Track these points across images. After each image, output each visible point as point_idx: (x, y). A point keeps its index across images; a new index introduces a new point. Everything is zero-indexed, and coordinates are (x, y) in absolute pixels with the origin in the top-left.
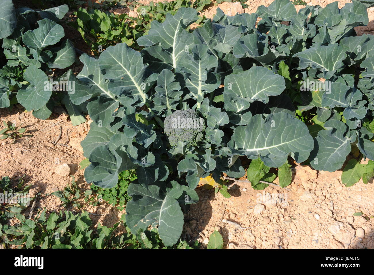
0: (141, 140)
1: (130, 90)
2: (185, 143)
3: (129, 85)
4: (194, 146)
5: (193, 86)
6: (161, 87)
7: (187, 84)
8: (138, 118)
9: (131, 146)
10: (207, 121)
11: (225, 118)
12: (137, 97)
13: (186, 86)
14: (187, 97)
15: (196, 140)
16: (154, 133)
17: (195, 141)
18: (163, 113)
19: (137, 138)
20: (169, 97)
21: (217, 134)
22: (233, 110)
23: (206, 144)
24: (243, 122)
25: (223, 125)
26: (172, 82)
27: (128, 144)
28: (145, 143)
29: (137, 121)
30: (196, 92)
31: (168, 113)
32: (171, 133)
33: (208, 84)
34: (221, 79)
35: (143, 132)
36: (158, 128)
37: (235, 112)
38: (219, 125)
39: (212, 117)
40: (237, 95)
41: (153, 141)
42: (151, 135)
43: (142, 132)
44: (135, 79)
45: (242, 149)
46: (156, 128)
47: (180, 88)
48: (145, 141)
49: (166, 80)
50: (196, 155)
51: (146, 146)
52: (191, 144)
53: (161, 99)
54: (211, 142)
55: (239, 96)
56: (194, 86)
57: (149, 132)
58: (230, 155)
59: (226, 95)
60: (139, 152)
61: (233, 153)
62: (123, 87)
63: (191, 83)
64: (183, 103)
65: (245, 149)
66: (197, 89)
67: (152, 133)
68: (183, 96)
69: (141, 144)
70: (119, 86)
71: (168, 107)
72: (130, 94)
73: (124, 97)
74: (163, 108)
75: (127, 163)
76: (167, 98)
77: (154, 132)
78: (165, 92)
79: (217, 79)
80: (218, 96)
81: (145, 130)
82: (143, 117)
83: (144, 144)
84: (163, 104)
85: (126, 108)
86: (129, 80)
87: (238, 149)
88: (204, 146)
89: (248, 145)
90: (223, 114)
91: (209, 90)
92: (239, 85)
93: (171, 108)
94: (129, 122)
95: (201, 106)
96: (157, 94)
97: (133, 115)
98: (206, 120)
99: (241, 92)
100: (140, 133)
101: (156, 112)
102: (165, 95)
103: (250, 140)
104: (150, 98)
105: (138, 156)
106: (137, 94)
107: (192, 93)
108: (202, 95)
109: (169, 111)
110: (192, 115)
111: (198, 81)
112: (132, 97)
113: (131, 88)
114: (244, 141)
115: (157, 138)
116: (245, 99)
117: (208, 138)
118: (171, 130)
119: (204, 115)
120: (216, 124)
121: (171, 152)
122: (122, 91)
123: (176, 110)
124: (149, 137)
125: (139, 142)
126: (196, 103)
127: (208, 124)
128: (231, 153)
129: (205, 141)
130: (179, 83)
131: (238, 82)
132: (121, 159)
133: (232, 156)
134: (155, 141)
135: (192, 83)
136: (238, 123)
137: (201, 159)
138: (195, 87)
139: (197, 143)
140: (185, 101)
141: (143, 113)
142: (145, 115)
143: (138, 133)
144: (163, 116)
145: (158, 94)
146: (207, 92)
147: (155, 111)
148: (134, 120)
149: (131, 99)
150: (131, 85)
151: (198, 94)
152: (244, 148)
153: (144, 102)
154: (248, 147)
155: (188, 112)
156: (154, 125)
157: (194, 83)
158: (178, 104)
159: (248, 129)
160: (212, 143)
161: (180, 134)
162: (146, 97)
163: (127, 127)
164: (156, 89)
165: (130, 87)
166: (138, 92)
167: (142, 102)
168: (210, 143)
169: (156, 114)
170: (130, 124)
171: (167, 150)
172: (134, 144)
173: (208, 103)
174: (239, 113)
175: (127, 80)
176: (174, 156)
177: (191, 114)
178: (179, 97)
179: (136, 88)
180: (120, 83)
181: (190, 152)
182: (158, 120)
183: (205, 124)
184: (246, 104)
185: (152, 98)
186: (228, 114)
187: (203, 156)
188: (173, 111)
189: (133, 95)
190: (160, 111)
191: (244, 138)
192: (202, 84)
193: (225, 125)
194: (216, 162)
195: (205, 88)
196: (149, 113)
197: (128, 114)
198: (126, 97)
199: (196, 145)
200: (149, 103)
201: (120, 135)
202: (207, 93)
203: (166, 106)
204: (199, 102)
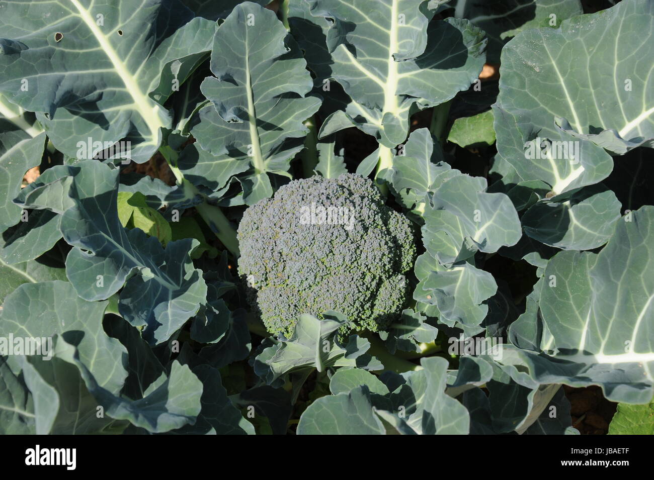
0: (139, 309)
1: (95, 89)
2: (331, 325)
3: (86, 68)
4: (366, 334)
5: (361, 74)
6: (228, 79)
7: (340, 65)
8: (125, 211)
9: (97, 336)
10: (424, 229)
11: (502, 221)
12: (122, 120)
13: (336, 77)
14: (339, 121)
15: (373, 306)
16: (195, 278)
17: (368, 313)
18: (234, 189)
19: (126, 302)
20: (259, 123)
21: (464, 287)
22: (534, 184)
23: (415, 323)
24: (580, 234)
25: (492, 248)
26: (275, 60)
27: (85, 327)
28: (159, 319)
29: (124, 225)
30: (375, 102)
31: (255, 188)
32: (271, 276)
33: (427, 70)
34: (485, 50)
35: (152, 275)
36: (214, 252)
37: (544, 193)
38: (476, 248)
39: (447, 213)
40: (559, 121)
41: (193, 313)
42: (185, 286)
43: (147, 274)
44: (114, 43)
45: (575, 351)
46: (206, 253)
47: (311, 84)
48: (159, 313)
49: (251, 50)
50: (372, 373)
51: (162, 336)
52: (353, 326)
53: (228, 132)
54: (436, 319)
55: (568, 127)
56: (369, 75)
57: (174, 273)
58: (527, 380)
59: (504, 119)
60: (130, 363)
61: (539, 372)
62: (63, 77)
63: (354, 61)
64: (319, 146)
65: (586, 353)
66: (379, 89)
67: (187, 277)
68: (319, 120)
69: (140, 325)
70: (45, 71)
71: (256, 165)
72: (92, 105)
73: (65, 117)
74: (233, 168)
75: (78, 413)
76: (252, 128)
77: (195, 274)
78: (244, 102)
79: (470, 48)
80: (467, 120)
81: (158, 264)
82: (147, 203)
83: (154, 325)
84: (235, 152)
85: (75, 171)
86: (87, 47)
87: (556, 351)
88: (408, 331)
89: (604, 335)
90: (496, 203)
91: (433, 93)
92: (564, 73)
93: (269, 167)
94: (91, 230)
95: (395, 161)
96: (209, 110)
97: (109, 200)
98: (417, 223)
99: (571, 105)
100: (136, 277)
101: (204, 186)
102: (244, 115)
103: (610, 316)
104: (181, 126)
105: (127, 380)
106: (123, 108)
107: (356, 107)
108: (402, 115)
109: (261, 181)
110: (357, 201)
111: (385, 54)
112: (102, 121)
113: (96, 81)
114: (584, 318)
115: (208, 298)
116: (595, 138)
117: (426, 301)
118: (271, 264)
119: (407, 201)
120: (464, 246)
121: (266, 356)
122: (60, 93)
123: (291, 177)
124: (176, 294)
125: (132, 319)
126: (376, 146)
127: (426, 240)
128: (531, 375)
129: (409, 312)
130: (303, 62)
131: (560, 63)
132: (52, 399)
133: (535, 385)
134: (203, 311)
135: (360, 62)
136: (559, 238)
137: (397, 391)
138: (371, 81)
139: (379, 320)
140: (327, 140)
141: (147, 186)
142: (154, 198)
143: (129, 281)
144: (236, 201)
145: (216, 109)
146: (421, 103)
147: (200, 183)
148: (109, 221)
149: (97, 127)
150: (95, 66)
151: (386, 110)
152: (581, 347)
153: (153, 141)
154: (603, 343)
155: (342, 187)
156: (196, 243)
157: (368, 65)
158: (298, 149)
159: (602, 270)
160: (441, 321)
161: (305, 284)
162: (162, 121)
163: (79, 251)
164: (207, 86)
165: (93, 75)
166: (126, 98)
167: (143, 140)
168: (432, 321)
169: (204, 194)
170: (92, 242)
171: (249, 346)
172: (112, 325)
173: (429, 151)
174: (562, 198)
175: (82, 47)
176: (281, 378)
177: (356, 198)
178: (304, 123)
179: (119, 83)
180: (47, 61)
181: (350, 362)
182: (213, 216)
183: (411, 238)
184: (595, 162)
185: (189, 127)
186: (516, 202)
187: (406, 375)
188: (277, 181)
189: (107, 111)
190: (223, 180)
191: (582, 304)
192: (401, 70)
193: (503, 249)
194: (467, 413)
195: (414, 83)
196: (175, 188)
197: (84, 194)
198: (76, 117)
199: (373, 327)
200: (177, 149)
201: (52, 285)
202: (421, 108)
203: (246, 162)
204: (386, 145)
